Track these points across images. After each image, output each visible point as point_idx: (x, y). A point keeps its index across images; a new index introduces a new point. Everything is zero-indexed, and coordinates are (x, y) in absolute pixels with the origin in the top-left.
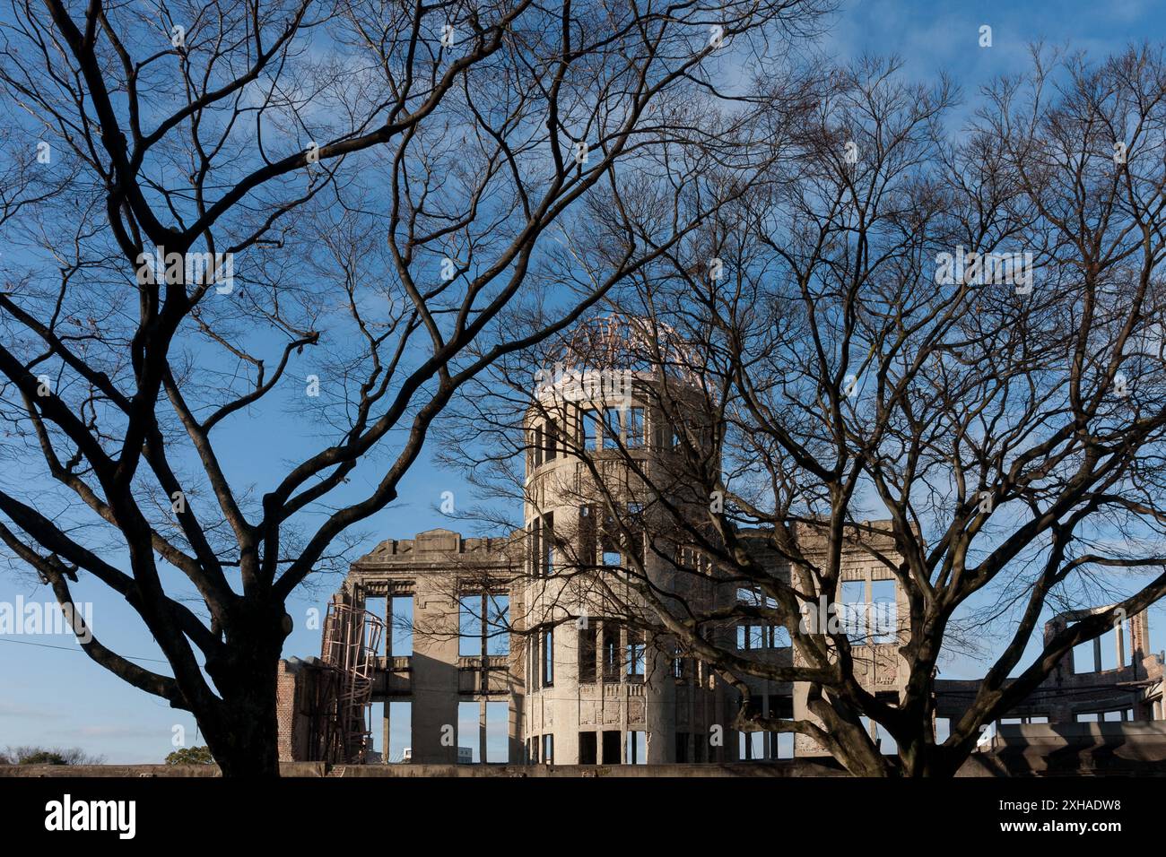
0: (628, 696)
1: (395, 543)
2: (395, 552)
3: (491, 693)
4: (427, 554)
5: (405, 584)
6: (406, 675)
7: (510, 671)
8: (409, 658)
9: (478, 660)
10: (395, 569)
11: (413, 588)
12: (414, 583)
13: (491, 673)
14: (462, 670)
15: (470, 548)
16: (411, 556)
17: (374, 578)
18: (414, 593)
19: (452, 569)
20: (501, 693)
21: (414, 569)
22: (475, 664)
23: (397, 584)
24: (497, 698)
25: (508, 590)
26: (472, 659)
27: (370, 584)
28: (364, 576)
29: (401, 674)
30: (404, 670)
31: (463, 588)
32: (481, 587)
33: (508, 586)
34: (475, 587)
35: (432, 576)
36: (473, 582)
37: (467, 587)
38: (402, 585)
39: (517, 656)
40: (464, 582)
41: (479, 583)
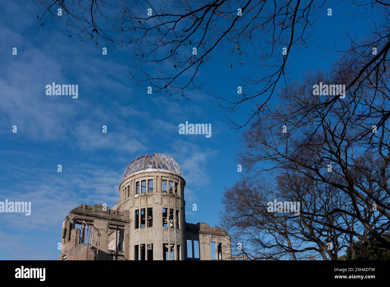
1: (87, 206)
2: (86, 209)
4: (98, 212)
7: (125, 257)
9: (114, 252)
10: (87, 215)
11: (93, 223)
12: (93, 222)
13: (118, 257)
14: (109, 255)
15: (112, 213)
16: (92, 212)
17: (80, 217)
18: (93, 225)
19: (107, 219)
21: (94, 217)
22: (113, 253)
25: (124, 230)
26: (112, 251)
27: (78, 219)
28: (76, 216)
31: (110, 226)
32: (116, 227)
33: (125, 228)
34: (114, 226)
35: (100, 220)
36: (113, 225)
37: (111, 226)
38: (89, 221)
39: (127, 252)
40: (111, 224)
41: (115, 225)
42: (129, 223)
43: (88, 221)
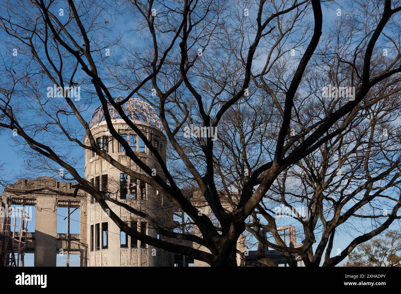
0: (141, 253)
1: (26, 181)
2: (26, 185)
3: (72, 250)
4: (41, 187)
5: (32, 199)
6: (31, 241)
7: (81, 241)
8: (32, 233)
9: (66, 236)
11: (35, 202)
12: (36, 200)
13: (72, 241)
14: (58, 239)
15: (62, 186)
16: (34, 187)
17: (16, 196)
18: (36, 204)
19: (54, 195)
20: (76, 250)
21: (35, 193)
22: (64, 237)
23: (28, 199)
24: (75, 252)
25: (80, 206)
26: (63, 235)
27: (14, 198)
28: (12, 195)
29: (29, 240)
30: (30, 239)
31: (59, 203)
32: (67, 204)
33: (80, 204)
34: (64, 203)
35: (45, 197)
36: (64, 201)
37: (61, 203)
38: (30, 200)
39: (84, 235)
40: (60, 201)
41: (66, 202)
42: (86, 196)
43: (28, 200)
